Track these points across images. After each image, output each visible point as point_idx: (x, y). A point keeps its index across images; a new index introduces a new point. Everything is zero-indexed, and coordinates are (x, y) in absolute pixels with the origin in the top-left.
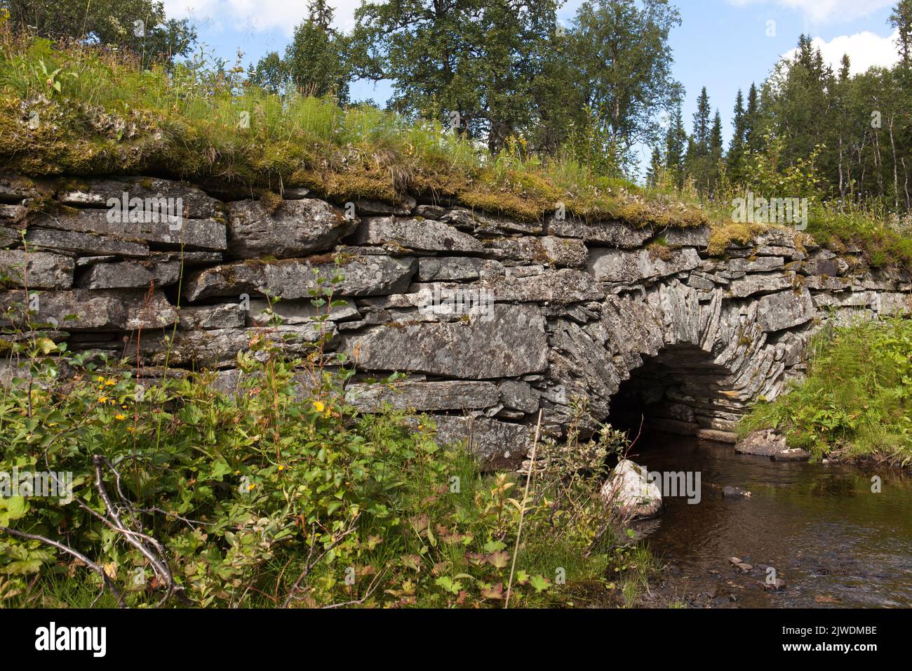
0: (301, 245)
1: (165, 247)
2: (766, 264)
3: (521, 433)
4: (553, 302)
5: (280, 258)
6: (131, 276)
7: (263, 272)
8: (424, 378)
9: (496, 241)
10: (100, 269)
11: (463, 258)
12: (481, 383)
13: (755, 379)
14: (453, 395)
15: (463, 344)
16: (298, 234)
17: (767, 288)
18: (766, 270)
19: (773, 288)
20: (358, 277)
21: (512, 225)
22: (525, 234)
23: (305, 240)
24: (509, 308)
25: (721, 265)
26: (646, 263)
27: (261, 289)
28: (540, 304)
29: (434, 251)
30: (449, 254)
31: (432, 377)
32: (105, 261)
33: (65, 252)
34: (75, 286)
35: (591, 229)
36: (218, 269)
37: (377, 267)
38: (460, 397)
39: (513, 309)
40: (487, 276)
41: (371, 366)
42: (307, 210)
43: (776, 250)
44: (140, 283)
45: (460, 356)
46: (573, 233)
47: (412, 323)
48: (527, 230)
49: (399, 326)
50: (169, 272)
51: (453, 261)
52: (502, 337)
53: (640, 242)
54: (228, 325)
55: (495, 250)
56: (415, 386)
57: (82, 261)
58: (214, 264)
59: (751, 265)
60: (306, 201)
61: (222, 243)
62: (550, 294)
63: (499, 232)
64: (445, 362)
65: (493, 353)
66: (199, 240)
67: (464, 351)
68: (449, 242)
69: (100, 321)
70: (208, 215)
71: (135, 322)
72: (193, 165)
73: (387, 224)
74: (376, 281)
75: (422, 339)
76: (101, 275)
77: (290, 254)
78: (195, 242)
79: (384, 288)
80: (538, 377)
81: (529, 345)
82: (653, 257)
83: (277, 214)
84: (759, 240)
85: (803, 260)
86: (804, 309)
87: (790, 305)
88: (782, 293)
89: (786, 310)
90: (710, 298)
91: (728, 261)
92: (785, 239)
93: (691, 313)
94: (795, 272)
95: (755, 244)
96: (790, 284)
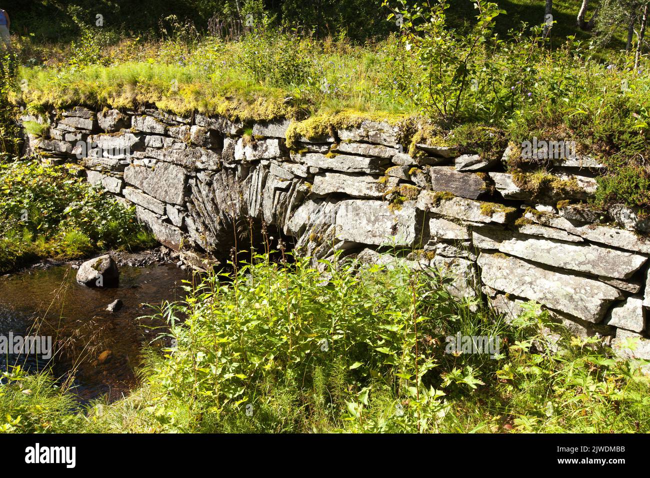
17: (348, 191)
18: (346, 170)
19: (355, 193)
25: (299, 157)
28: (182, 166)
53: (236, 132)
59: (328, 162)
61: (91, 128)
68: (152, 128)
82: (244, 144)
84: (344, 135)
85: (411, 166)
86: (394, 228)
87: (373, 218)
88: (371, 201)
89: (364, 221)
90: (284, 187)
91: (304, 154)
92: (384, 136)
93: (266, 195)
94: (397, 180)
95: (338, 140)
96: (381, 194)
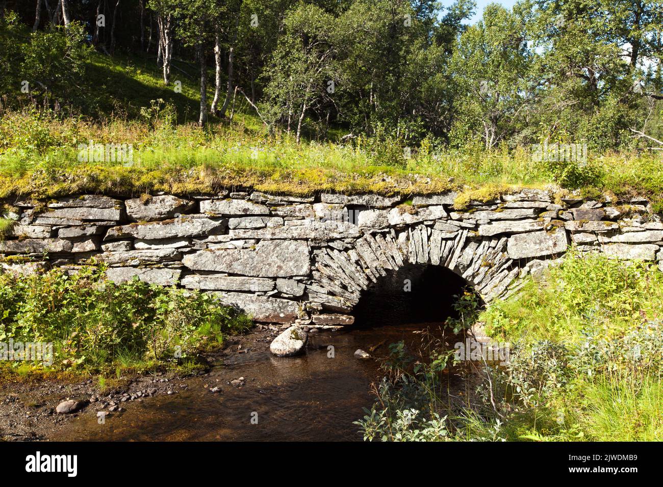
0: (158, 216)
1: (90, 221)
2: (515, 214)
3: (291, 305)
4: (315, 239)
5: (148, 222)
6: (75, 232)
7: (137, 228)
8: (226, 275)
9: (279, 208)
10: (61, 231)
11: (256, 217)
12: (261, 279)
13: (495, 289)
14: (242, 284)
15: (250, 260)
16: (157, 211)
17: (515, 229)
18: (513, 218)
19: (521, 230)
20: (187, 229)
21: (292, 199)
22: (301, 203)
23: (160, 214)
24: (283, 242)
25: (467, 215)
26: (395, 215)
27: (135, 236)
28: (307, 240)
29: (236, 215)
30: (246, 215)
31: (230, 275)
32: (62, 228)
33: (47, 225)
34: (51, 237)
35: (350, 198)
36: (115, 228)
37: (199, 224)
38: (247, 285)
39: (287, 242)
40: (272, 226)
41: (195, 268)
42: (163, 200)
43: (526, 204)
44: (78, 235)
45: (248, 265)
46: (337, 201)
47: (218, 249)
48: (303, 201)
49: (211, 251)
50: (91, 230)
51: (248, 219)
52: (277, 257)
53: (389, 204)
54: (121, 250)
55: (278, 213)
56: (221, 278)
57: (54, 228)
58: (113, 226)
59: (497, 215)
60: (163, 196)
61: (117, 218)
62: (312, 235)
63: (283, 203)
64: (237, 268)
65: (269, 265)
66: (106, 217)
67: (250, 263)
68: (246, 210)
69: (59, 249)
70: (112, 207)
71: (75, 250)
72: (102, 188)
73: (208, 203)
74: (197, 231)
75: (224, 257)
76: (62, 233)
77: (151, 220)
78: (104, 218)
79: (203, 233)
80: (302, 278)
81: (296, 261)
82: (402, 212)
83: (146, 203)
84: (508, 198)
85: (559, 210)
86: (555, 244)
87: (538, 242)
88: (533, 233)
89: (532, 245)
90: (453, 236)
91: (473, 213)
92: (539, 196)
93: (432, 245)
94: (550, 219)
95: (503, 201)
96: (542, 227)
